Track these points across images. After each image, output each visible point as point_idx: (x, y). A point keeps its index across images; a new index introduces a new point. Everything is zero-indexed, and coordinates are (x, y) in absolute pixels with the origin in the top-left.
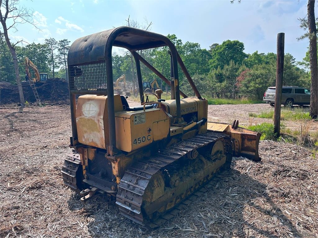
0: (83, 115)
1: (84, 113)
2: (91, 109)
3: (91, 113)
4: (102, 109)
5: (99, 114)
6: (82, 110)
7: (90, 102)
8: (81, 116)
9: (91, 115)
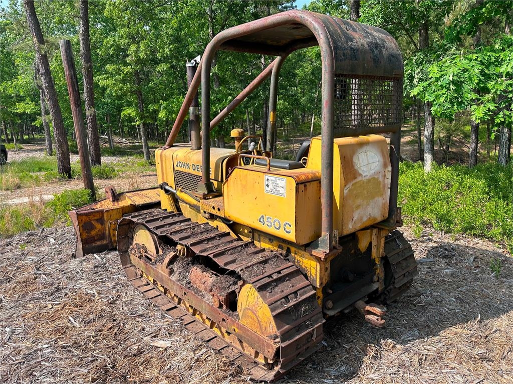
0: (360, 175)
1: (360, 172)
2: (370, 161)
3: (372, 168)
4: (386, 155)
5: (385, 166)
6: (356, 167)
7: (365, 148)
8: (356, 178)
9: (373, 171)
